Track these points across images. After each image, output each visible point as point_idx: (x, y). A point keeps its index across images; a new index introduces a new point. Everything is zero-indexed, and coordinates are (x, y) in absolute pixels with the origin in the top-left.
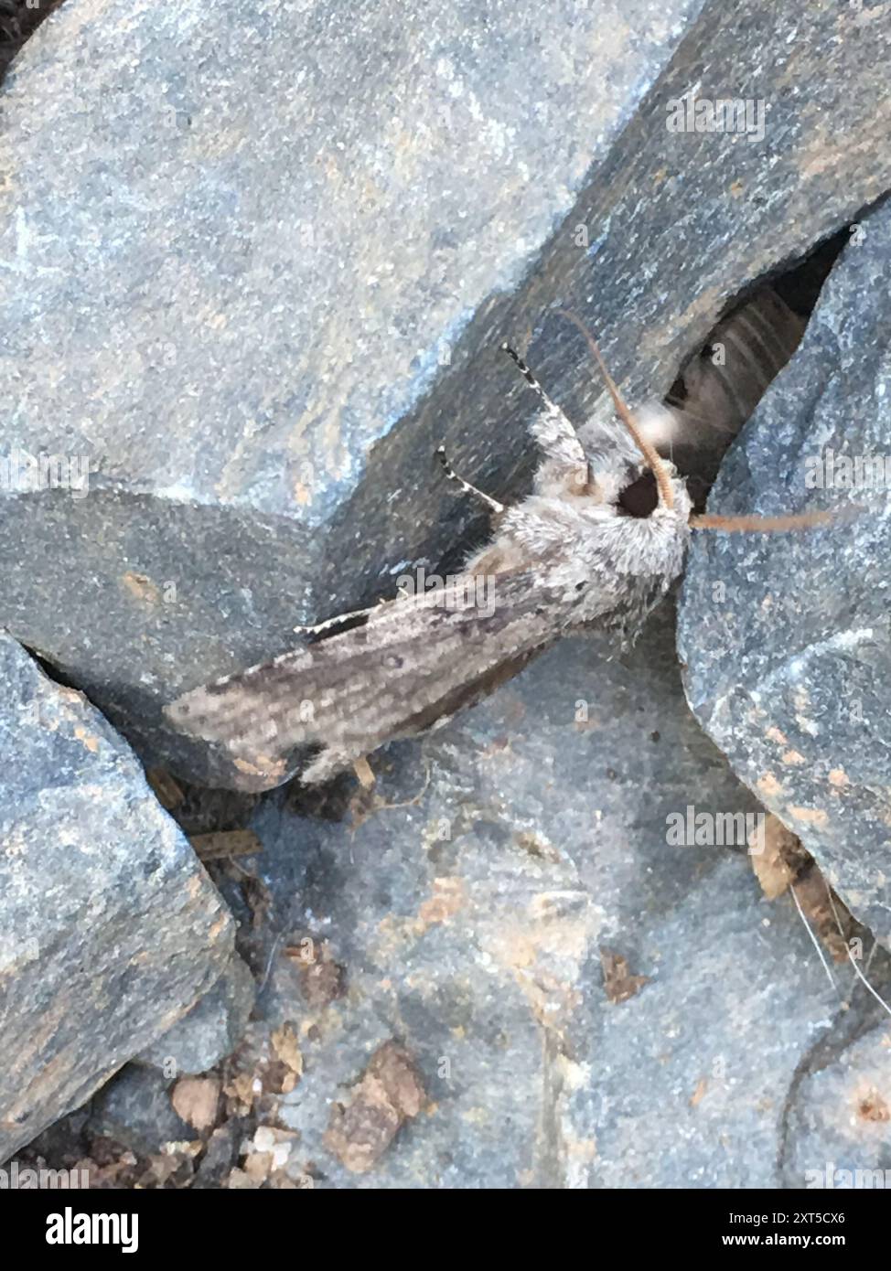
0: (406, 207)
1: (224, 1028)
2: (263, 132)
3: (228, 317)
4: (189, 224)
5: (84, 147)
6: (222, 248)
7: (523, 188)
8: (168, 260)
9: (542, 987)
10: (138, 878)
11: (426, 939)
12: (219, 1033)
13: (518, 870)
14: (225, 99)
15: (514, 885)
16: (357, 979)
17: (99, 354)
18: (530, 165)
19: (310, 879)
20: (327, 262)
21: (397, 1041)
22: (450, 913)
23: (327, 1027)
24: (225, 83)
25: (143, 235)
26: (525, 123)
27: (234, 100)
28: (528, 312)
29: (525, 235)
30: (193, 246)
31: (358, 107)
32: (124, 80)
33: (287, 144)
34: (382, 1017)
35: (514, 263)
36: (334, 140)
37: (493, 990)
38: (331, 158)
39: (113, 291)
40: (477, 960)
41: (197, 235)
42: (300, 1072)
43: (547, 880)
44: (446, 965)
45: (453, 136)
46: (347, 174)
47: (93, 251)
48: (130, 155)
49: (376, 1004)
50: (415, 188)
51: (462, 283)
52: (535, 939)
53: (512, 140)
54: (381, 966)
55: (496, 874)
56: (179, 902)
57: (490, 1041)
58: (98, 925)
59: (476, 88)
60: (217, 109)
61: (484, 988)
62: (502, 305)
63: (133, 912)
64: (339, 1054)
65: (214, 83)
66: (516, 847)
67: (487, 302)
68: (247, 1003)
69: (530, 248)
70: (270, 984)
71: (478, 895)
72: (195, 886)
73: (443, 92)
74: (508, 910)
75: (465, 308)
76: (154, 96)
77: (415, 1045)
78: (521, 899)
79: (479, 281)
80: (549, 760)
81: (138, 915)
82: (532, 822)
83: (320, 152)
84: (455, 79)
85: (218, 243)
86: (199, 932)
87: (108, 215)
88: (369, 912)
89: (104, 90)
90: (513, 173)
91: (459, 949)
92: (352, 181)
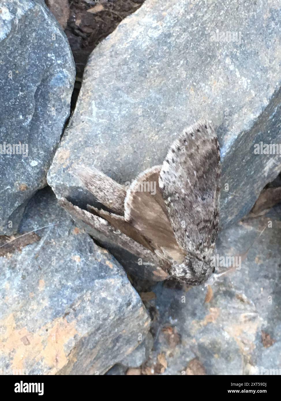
0: (215, 103)
1: (144, 353)
2: (170, 79)
3: (159, 136)
4: (146, 107)
5: (113, 82)
6: (157, 115)
7: (253, 98)
8: (140, 118)
9: (243, 342)
10: (124, 308)
11: (207, 327)
12: (143, 355)
13: (236, 306)
14: (157, 69)
15: (235, 311)
16: (185, 339)
17: (119, 147)
18: (255, 91)
19: (171, 308)
20: (190, 120)
21: (197, 358)
22: (215, 319)
23: (175, 353)
24: (157, 63)
25: (132, 110)
26: (253, 78)
27: (160, 69)
28: (252, 136)
29: (253, 113)
30: (148, 114)
31: (200, 72)
32: (125, 62)
33: (177, 83)
34: (192, 351)
35: (250, 121)
36: (192, 82)
37: (228, 343)
38: (191, 88)
39: (123, 127)
40: (223, 334)
41: (149, 111)
42: (166, 368)
43: (245, 309)
44: (213, 335)
45: (230, 82)
46: (197, 93)
47: (116, 115)
48: (127, 85)
49: (191, 347)
50: (218, 98)
51: (233, 127)
52: (242, 327)
53: (249, 83)
54: (192, 335)
55: (230, 307)
56: (136, 315)
57: (226, 359)
58: (112, 322)
59: (238, 67)
60: (155, 72)
61: (225, 342)
62: (245, 134)
63: (122, 318)
64: (178, 362)
65: (154, 63)
66: (236, 299)
67: (241, 133)
68: (151, 346)
69: (255, 117)
70: (158, 340)
71: (224, 314)
72: (141, 311)
73: (227, 68)
74: (233, 318)
75: (235, 135)
76: (135, 67)
77: (202, 360)
78: (237, 315)
79: (239, 127)
80: (247, 272)
81: (123, 319)
82: (241, 291)
83: (188, 86)
84: (231, 64)
85: (156, 113)
86: (141, 325)
87: (121, 104)
88: (189, 318)
89: (119, 65)
90: (250, 93)
91: (217, 330)
92: (198, 95)
